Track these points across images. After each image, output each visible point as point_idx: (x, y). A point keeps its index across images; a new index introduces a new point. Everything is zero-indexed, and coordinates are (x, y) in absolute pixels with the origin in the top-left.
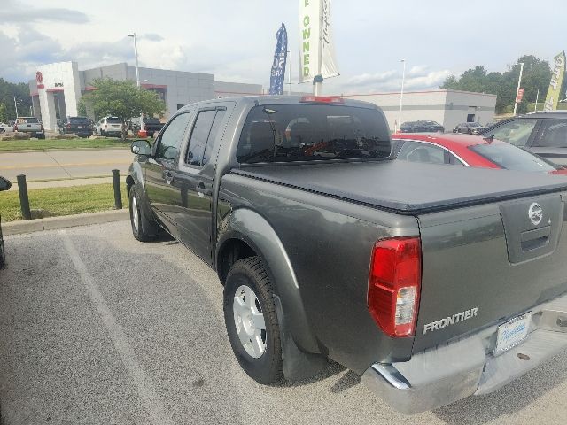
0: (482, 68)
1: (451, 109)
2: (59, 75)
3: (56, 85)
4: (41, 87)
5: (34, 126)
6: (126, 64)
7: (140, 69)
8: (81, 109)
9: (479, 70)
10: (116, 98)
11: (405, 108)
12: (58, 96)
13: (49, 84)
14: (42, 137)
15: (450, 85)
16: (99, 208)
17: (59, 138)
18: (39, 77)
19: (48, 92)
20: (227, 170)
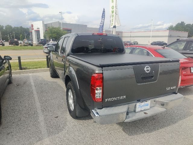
0: (183, 22)
1: (170, 37)
2: (38, 25)
3: (37, 28)
4: (33, 29)
5: (30, 42)
6: (59, 22)
7: (62, 23)
8: (45, 36)
9: (182, 23)
10: (54, 33)
11: (153, 37)
12: (38, 32)
13: (35, 28)
14: (32, 45)
15: (171, 29)
16: (42, 67)
17: (37, 46)
18: (32, 26)
19: (35, 31)
20: (68, 55)
